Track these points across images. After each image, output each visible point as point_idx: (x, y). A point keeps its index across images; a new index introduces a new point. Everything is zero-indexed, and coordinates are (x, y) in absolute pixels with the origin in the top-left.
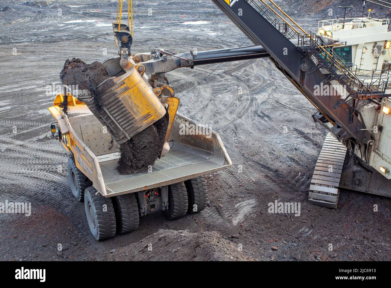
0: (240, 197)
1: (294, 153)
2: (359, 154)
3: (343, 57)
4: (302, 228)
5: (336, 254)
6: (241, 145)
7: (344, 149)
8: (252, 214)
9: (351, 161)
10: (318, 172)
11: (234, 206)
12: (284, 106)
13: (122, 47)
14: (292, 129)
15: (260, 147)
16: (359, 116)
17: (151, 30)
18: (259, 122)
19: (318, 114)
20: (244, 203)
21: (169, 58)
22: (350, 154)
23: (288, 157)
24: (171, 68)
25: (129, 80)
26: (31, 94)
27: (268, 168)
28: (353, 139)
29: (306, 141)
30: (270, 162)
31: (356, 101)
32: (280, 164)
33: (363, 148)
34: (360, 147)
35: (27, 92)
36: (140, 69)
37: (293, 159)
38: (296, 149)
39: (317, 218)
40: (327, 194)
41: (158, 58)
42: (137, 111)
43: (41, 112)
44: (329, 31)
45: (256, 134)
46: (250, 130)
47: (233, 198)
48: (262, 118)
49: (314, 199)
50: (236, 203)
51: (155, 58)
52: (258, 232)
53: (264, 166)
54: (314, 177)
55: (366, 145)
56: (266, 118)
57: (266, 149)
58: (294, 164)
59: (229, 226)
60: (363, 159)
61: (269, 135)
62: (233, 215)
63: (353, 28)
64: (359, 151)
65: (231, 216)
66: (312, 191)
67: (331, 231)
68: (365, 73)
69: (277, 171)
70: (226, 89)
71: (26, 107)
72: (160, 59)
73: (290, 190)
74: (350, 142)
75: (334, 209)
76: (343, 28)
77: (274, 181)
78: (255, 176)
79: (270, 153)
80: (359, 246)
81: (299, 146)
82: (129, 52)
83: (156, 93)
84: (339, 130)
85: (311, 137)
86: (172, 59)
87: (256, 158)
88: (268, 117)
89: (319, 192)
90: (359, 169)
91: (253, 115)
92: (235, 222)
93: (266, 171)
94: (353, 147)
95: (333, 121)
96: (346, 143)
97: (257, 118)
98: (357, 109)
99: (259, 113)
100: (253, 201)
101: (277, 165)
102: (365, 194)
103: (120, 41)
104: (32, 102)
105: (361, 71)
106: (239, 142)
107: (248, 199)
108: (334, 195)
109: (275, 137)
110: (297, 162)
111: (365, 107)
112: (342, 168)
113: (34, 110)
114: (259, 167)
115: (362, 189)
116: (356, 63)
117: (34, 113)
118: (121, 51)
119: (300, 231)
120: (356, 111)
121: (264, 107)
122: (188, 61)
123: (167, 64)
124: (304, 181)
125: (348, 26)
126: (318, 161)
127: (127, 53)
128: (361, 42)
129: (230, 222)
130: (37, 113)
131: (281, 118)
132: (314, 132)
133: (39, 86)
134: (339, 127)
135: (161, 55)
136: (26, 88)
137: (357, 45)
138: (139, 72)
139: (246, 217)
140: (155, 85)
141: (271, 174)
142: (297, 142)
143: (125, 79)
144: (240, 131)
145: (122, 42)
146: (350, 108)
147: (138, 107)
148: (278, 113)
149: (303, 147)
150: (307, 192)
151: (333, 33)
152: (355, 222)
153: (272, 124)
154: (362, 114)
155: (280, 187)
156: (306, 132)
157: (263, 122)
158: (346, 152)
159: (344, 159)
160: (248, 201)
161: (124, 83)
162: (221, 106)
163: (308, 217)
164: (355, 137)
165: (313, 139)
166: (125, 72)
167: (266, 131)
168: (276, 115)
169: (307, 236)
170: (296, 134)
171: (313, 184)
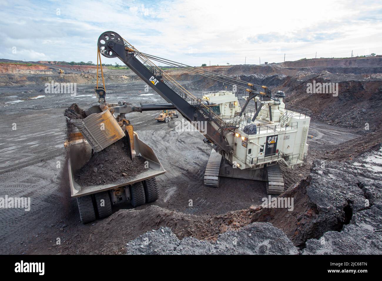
0: (168, 186)
1: (197, 160)
2: (227, 158)
3: (216, 110)
4: (201, 200)
5: (218, 212)
6: (169, 158)
7: (221, 156)
8: (174, 195)
9: (224, 162)
10: (208, 169)
11: (165, 192)
12: (192, 136)
13: (100, 98)
14: (196, 147)
15: (179, 158)
16: (225, 139)
17: (123, 99)
18: (179, 145)
19: (206, 139)
20: (170, 190)
21: (128, 106)
22: (224, 158)
23: (194, 162)
24: (129, 112)
25: (104, 116)
26: (51, 137)
27: (183, 169)
28: (224, 151)
29: (203, 153)
30: (184, 166)
31: (223, 131)
32: (190, 166)
33: (229, 154)
34: (227, 155)
35: (49, 135)
36: (111, 110)
37: (196, 163)
38: (198, 158)
39: (209, 193)
40: (213, 180)
41: (122, 105)
42: (108, 133)
43: (56, 146)
44: (208, 97)
45: (177, 151)
46: (174, 149)
47: (164, 187)
48: (181, 142)
49: (207, 183)
50: (166, 190)
51: (120, 105)
52: (178, 205)
53: (181, 168)
54: (206, 171)
55: (230, 153)
56: (182, 143)
57: (182, 159)
58: (197, 166)
59: (161, 203)
60: (230, 161)
61: (184, 152)
62: (164, 197)
63: (219, 96)
64: (227, 156)
65: (163, 197)
66: (205, 179)
67: (216, 199)
68: (227, 117)
69: (188, 170)
70: (162, 128)
71: (48, 144)
72: (123, 106)
73: (195, 180)
74: (223, 152)
75: (217, 187)
76: (215, 96)
77: (186, 176)
78: (176, 174)
79: (185, 161)
80: (229, 206)
81: (199, 156)
82: (105, 100)
83: (120, 124)
84: (216, 146)
85: (205, 151)
86: (130, 106)
87: (177, 164)
88: (183, 142)
89: (209, 180)
90: (228, 165)
91: (176, 141)
92: (165, 201)
93: (182, 170)
94: (224, 155)
95: (213, 142)
96: (221, 153)
97: (178, 143)
98: (224, 135)
99: (179, 140)
100: (175, 188)
101: (188, 167)
102: (232, 178)
103: (99, 95)
104: (52, 141)
105: (225, 117)
106: (168, 156)
107: (172, 187)
108: (216, 180)
109: (187, 152)
110: (198, 165)
111: (228, 134)
112: (219, 166)
113: (52, 145)
114: (178, 169)
115: (230, 176)
116: (222, 113)
117: (52, 147)
118: (99, 100)
119: (200, 201)
120: (224, 136)
121: (181, 137)
122: (138, 108)
123: (127, 109)
124: (202, 174)
125: (217, 94)
126: (208, 163)
127: (103, 100)
128: (223, 102)
129: (163, 200)
130: (54, 147)
131: (190, 142)
132: (207, 148)
133: (57, 132)
134: (216, 145)
135: (124, 104)
136: (49, 133)
137: (222, 104)
138: (111, 112)
139: (171, 197)
140: (119, 120)
141: (185, 172)
142: (198, 154)
143: (102, 115)
144: (168, 150)
145: (100, 95)
146: (220, 135)
147: (109, 131)
148: (189, 140)
149: (202, 156)
150: (203, 180)
151: (210, 98)
152: (227, 193)
153: (186, 145)
154: (226, 137)
155: (190, 179)
156: (203, 149)
157: (181, 144)
158: (221, 157)
159: (221, 161)
160: (172, 188)
161: (101, 117)
162: (159, 138)
163: (204, 193)
164: (224, 150)
165: (206, 152)
166: (102, 111)
167: (182, 149)
168: (188, 140)
169: (203, 204)
170: (198, 150)
171: (206, 175)
